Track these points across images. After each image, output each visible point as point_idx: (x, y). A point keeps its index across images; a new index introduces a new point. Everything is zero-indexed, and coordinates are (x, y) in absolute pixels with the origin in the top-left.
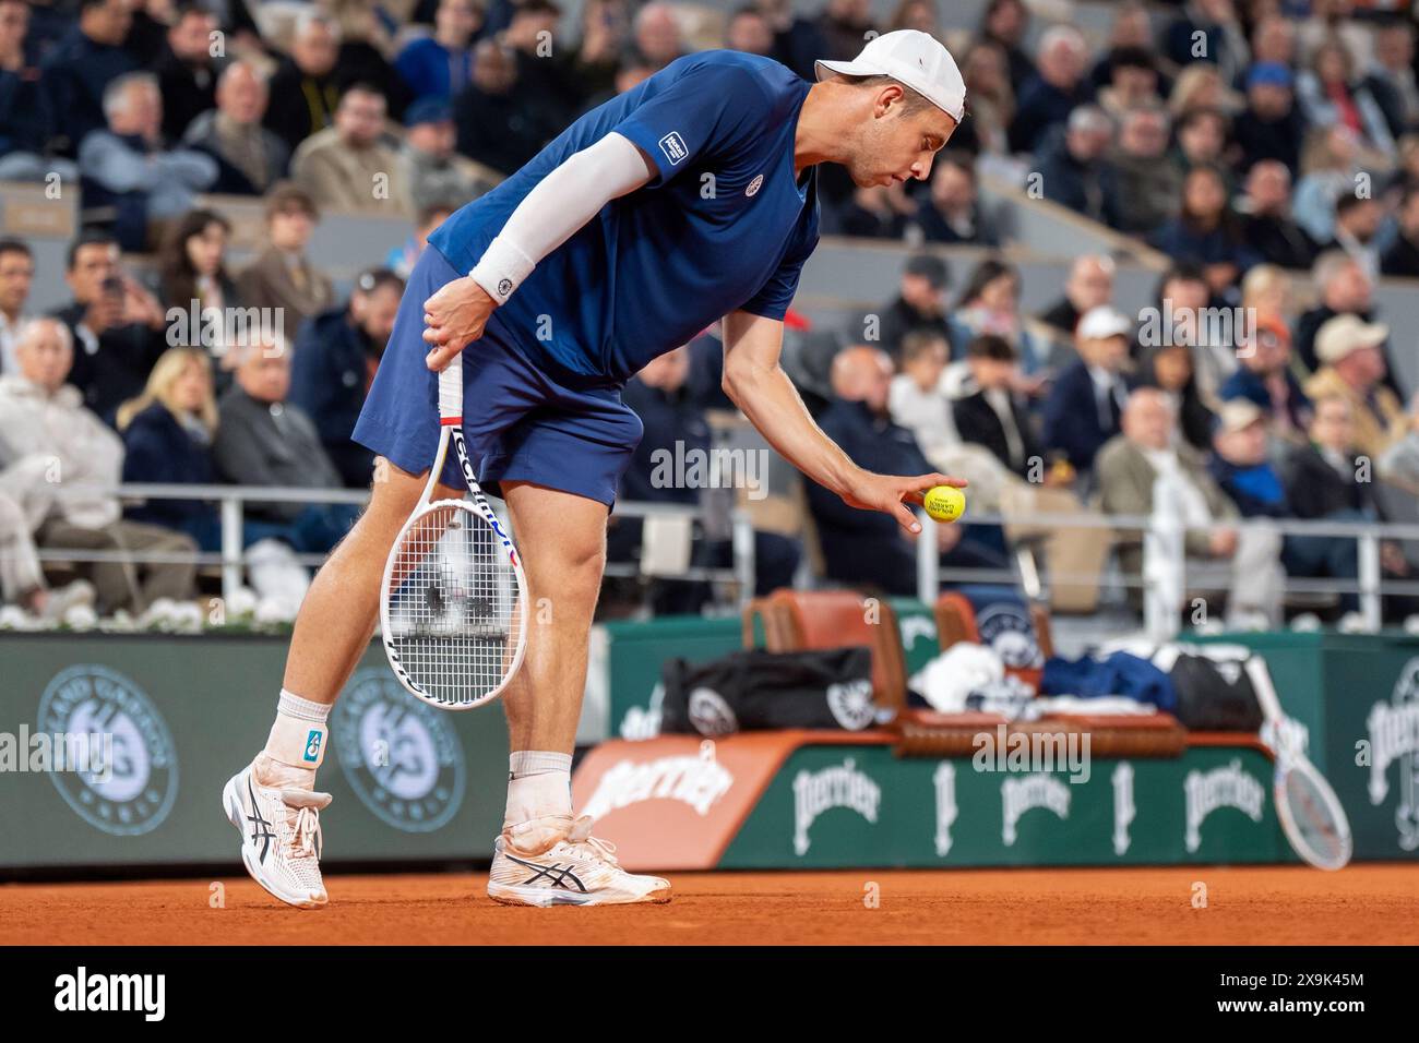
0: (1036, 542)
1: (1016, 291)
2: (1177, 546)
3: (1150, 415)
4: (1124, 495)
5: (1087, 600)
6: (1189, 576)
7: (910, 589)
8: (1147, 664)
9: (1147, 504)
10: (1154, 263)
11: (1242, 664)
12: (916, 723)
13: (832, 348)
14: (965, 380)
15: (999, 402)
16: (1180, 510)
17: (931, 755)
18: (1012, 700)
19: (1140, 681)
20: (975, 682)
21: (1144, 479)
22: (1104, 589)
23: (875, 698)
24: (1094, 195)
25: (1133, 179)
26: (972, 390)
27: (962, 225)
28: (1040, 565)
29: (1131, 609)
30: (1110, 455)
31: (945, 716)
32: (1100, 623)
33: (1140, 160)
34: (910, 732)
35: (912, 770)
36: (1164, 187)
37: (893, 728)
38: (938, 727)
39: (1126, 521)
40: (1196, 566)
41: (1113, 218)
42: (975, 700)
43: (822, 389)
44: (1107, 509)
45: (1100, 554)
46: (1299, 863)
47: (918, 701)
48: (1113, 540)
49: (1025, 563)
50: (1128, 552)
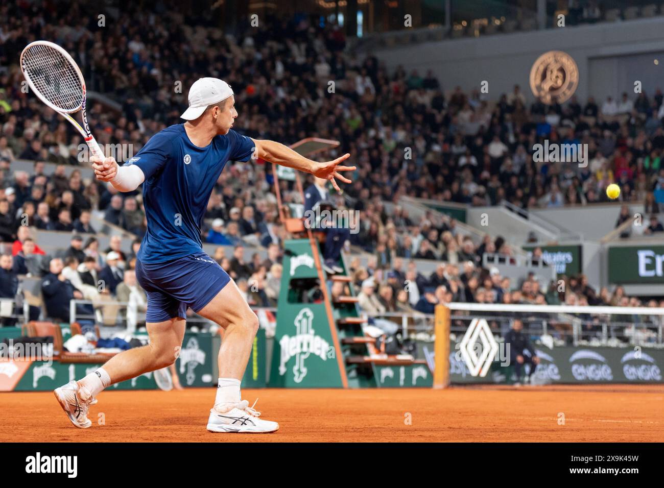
0: (100, 308)
1: (98, 245)
3: (131, 277)
5: (113, 322)
6: (138, 317)
8: (123, 341)
9: (128, 299)
10: (133, 237)
11: (146, 340)
12: (64, 355)
13: (50, 259)
14: (86, 268)
15: (93, 273)
16: (137, 300)
17: (68, 363)
18: (88, 349)
19: (122, 344)
20: (80, 345)
21: (128, 292)
22: (117, 320)
23: (55, 348)
24: (121, 221)
25: (130, 217)
26: (87, 270)
27: (86, 228)
28: (102, 314)
29: (124, 325)
30: (120, 287)
31: (72, 354)
32: (116, 328)
33: (130, 212)
34: (63, 357)
35: (63, 367)
36: (137, 219)
37: (59, 356)
38: (70, 356)
39: (123, 303)
40: (140, 314)
41: (125, 227)
42: (80, 349)
43: (47, 270)
44: (119, 300)
45: (116, 311)
46: (159, 389)
47: (65, 349)
48: (119, 308)
49: (98, 313)
50: (123, 311)
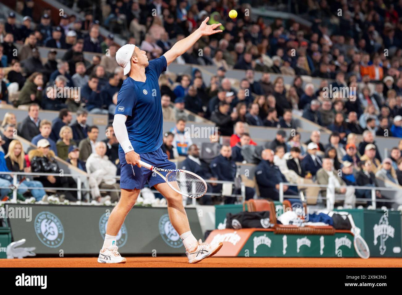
0: (304, 190)
1: (300, 138)
2: (333, 191)
3: (328, 164)
4: (322, 180)
5: (314, 202)
6: (336, 197)
7: (278, 199)
8: (327, 215)
9: (327, 182)
10: (329, 132)
11: (347, 216)
12: (279, 227)
13: (262, 149)
14: (290, 156)
15: (297, 161)
16: (334, 184)
17: (282, 234)
18: (299, 222)
19: (326, 219)
20: (291, 219)
21: (326, 177)
22: (318, 200)
23: (270, 222)
24: (316, 118)
25: (324, 115)
26: (291, 158)
27: (288, 124)
28: (304, 194)
29: (324, 204)
30: (319, 172)
31: (285, 226)
32: (317, 207)
33: (326, 111)
34: (277, 229)
35: (278, 237)
36: (331, 117)
37: (274, 228)
38: (283, 228)
39: (323, 186)
40: (337, 195)
41: (320, 123)
42: (291, 222)
43: (259, 158)
44: (319, 183)
45: (317, 192)
46: (359, 257)
47: (279, 222)
48: (320, 189)
49: (302, 194)
50: (323, 192)
